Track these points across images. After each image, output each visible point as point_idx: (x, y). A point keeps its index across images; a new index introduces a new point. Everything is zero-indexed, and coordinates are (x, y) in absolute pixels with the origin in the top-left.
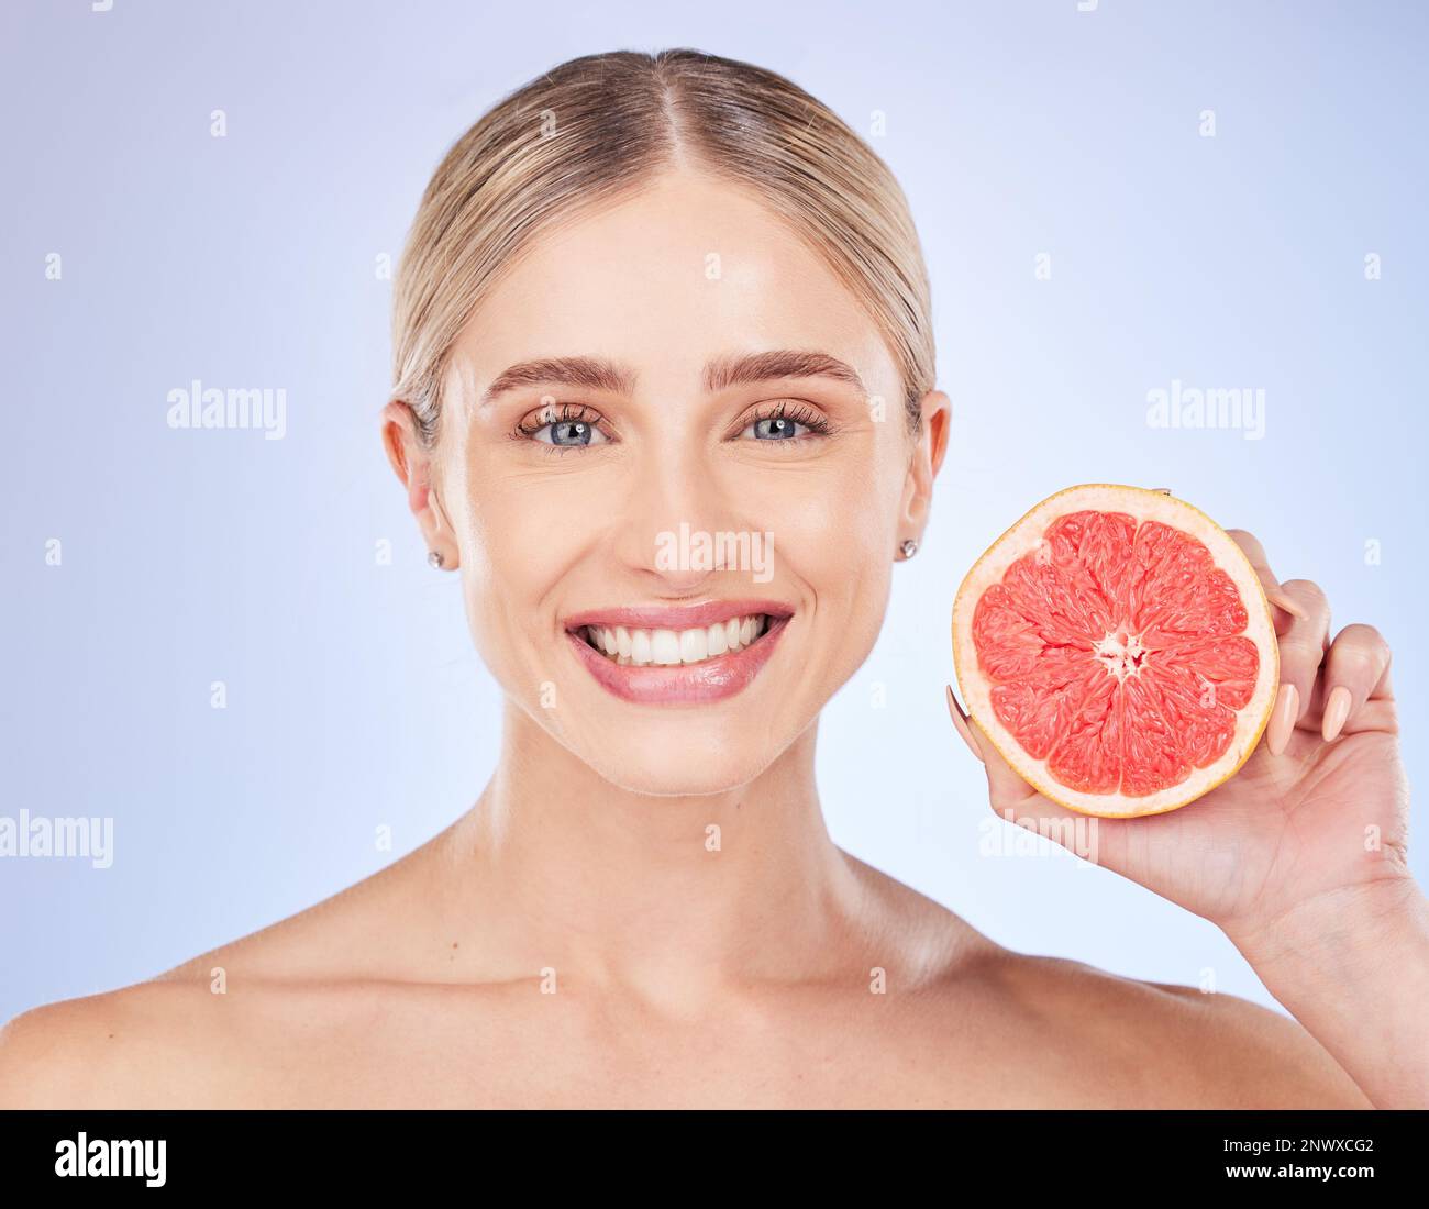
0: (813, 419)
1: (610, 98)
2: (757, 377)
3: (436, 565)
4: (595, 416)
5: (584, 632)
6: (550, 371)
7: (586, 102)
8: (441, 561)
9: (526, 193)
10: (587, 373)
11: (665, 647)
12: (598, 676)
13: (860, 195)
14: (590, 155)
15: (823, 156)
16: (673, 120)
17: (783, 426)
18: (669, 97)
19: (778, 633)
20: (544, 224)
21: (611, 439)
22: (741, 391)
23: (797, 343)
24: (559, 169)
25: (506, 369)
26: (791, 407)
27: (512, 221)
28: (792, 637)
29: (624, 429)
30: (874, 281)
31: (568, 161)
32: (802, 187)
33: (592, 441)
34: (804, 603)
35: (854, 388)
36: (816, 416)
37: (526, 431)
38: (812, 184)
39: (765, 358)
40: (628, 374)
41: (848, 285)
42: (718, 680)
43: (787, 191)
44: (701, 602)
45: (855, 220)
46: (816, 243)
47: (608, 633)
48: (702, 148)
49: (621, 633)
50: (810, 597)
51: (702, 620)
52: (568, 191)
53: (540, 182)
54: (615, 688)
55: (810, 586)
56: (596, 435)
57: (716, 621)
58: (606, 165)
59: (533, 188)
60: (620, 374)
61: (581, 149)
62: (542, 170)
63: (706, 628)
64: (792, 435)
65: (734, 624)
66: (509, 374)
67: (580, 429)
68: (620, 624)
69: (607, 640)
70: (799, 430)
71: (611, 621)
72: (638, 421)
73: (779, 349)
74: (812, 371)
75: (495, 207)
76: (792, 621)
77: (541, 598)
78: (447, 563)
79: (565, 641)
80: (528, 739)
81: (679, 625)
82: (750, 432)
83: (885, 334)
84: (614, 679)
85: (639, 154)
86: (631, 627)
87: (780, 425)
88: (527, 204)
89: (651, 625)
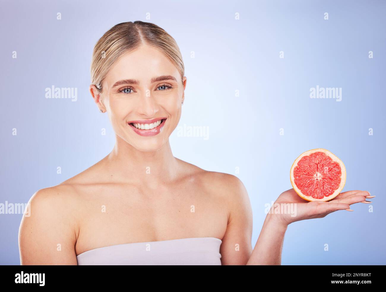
0: (169, 86)
1: (129, 32)
2: (160, 80)
3: (101, 112)
4: (132, 88)
5: (132, 124)
6: (125, 82)
7: (125, 33)
8: (102, 112)
9: (117, 50)
10: (131, 82)
11: (147, 127)
12: (135, 131)
13: (172, 46)
14: (128, 43)
15: (166, 40)
16: (141, 36)
17: (164, 87)
18: (140, 32)
19: (164, 122)
20: (121, 56)
21: (135, 92)
22: (157, 83)
23: (166, 74)
24: (123, 46)
25: (116, 82)
26: (166, 84)
27: (115, 55)
28: (167, 122)
29: (137, 90)
30: (176, 62)
31: (124, 44)
32: (164, 46)
33: (131, 92)
34: (169, 117)
35: (175, 81)
36: (170, 86)
37: (120, 91)
38: (165, 45)
39: (161, 77)
40: (138, 81)
41: (172, 63)
42: (156, 131)
43: (162, 47)
44: (153, 119)
45: (172, 51)
46: (167, 56)
47: (136, 124)
48: (146, 41)
49: (139, 124)
50: (170, 116)
51: (153, 122)
52: (125, 50)
53: (120, 48)
54: (138, 133)
55: (170, 114)
56: (132, 91)
57: (155, 122)
58: (131, 45)
59: (118, 50)
60: (137, 81)
61: (126, 42)
62: (120, 46)
63: (154, 123)
64: (165, 89)
65: (158, 122)
66: (117, 83)
67: (129, 90)
68: (138, 123)
69: (136, 125)
70: (166, 88)
71: (137, 123)
72: (139, 89)
73: (163, 75)
74: (169, 79)
75: (112, 53)
76: (167, 120)
77: (124, 119)
78: (103, 112)
79: (128, 125)
80: (120, 141)
81: (149, 123)
82: (158, 89)
83: (179, 70)
84: (138, 132)
85: (136, 43)
86: (141, 123)
87: (163, 87)
88: (118, 52)
89: (144, 123)
